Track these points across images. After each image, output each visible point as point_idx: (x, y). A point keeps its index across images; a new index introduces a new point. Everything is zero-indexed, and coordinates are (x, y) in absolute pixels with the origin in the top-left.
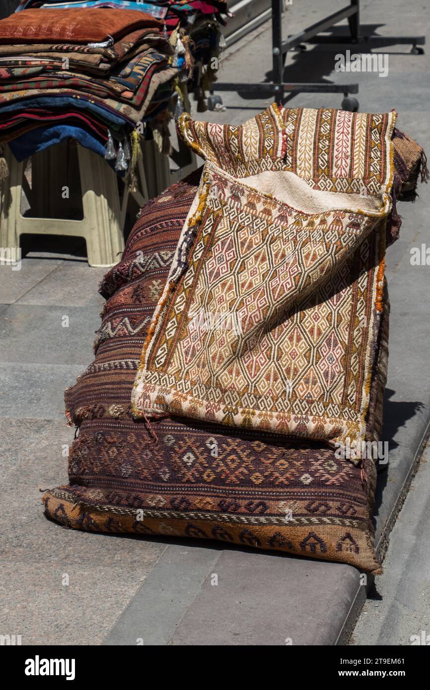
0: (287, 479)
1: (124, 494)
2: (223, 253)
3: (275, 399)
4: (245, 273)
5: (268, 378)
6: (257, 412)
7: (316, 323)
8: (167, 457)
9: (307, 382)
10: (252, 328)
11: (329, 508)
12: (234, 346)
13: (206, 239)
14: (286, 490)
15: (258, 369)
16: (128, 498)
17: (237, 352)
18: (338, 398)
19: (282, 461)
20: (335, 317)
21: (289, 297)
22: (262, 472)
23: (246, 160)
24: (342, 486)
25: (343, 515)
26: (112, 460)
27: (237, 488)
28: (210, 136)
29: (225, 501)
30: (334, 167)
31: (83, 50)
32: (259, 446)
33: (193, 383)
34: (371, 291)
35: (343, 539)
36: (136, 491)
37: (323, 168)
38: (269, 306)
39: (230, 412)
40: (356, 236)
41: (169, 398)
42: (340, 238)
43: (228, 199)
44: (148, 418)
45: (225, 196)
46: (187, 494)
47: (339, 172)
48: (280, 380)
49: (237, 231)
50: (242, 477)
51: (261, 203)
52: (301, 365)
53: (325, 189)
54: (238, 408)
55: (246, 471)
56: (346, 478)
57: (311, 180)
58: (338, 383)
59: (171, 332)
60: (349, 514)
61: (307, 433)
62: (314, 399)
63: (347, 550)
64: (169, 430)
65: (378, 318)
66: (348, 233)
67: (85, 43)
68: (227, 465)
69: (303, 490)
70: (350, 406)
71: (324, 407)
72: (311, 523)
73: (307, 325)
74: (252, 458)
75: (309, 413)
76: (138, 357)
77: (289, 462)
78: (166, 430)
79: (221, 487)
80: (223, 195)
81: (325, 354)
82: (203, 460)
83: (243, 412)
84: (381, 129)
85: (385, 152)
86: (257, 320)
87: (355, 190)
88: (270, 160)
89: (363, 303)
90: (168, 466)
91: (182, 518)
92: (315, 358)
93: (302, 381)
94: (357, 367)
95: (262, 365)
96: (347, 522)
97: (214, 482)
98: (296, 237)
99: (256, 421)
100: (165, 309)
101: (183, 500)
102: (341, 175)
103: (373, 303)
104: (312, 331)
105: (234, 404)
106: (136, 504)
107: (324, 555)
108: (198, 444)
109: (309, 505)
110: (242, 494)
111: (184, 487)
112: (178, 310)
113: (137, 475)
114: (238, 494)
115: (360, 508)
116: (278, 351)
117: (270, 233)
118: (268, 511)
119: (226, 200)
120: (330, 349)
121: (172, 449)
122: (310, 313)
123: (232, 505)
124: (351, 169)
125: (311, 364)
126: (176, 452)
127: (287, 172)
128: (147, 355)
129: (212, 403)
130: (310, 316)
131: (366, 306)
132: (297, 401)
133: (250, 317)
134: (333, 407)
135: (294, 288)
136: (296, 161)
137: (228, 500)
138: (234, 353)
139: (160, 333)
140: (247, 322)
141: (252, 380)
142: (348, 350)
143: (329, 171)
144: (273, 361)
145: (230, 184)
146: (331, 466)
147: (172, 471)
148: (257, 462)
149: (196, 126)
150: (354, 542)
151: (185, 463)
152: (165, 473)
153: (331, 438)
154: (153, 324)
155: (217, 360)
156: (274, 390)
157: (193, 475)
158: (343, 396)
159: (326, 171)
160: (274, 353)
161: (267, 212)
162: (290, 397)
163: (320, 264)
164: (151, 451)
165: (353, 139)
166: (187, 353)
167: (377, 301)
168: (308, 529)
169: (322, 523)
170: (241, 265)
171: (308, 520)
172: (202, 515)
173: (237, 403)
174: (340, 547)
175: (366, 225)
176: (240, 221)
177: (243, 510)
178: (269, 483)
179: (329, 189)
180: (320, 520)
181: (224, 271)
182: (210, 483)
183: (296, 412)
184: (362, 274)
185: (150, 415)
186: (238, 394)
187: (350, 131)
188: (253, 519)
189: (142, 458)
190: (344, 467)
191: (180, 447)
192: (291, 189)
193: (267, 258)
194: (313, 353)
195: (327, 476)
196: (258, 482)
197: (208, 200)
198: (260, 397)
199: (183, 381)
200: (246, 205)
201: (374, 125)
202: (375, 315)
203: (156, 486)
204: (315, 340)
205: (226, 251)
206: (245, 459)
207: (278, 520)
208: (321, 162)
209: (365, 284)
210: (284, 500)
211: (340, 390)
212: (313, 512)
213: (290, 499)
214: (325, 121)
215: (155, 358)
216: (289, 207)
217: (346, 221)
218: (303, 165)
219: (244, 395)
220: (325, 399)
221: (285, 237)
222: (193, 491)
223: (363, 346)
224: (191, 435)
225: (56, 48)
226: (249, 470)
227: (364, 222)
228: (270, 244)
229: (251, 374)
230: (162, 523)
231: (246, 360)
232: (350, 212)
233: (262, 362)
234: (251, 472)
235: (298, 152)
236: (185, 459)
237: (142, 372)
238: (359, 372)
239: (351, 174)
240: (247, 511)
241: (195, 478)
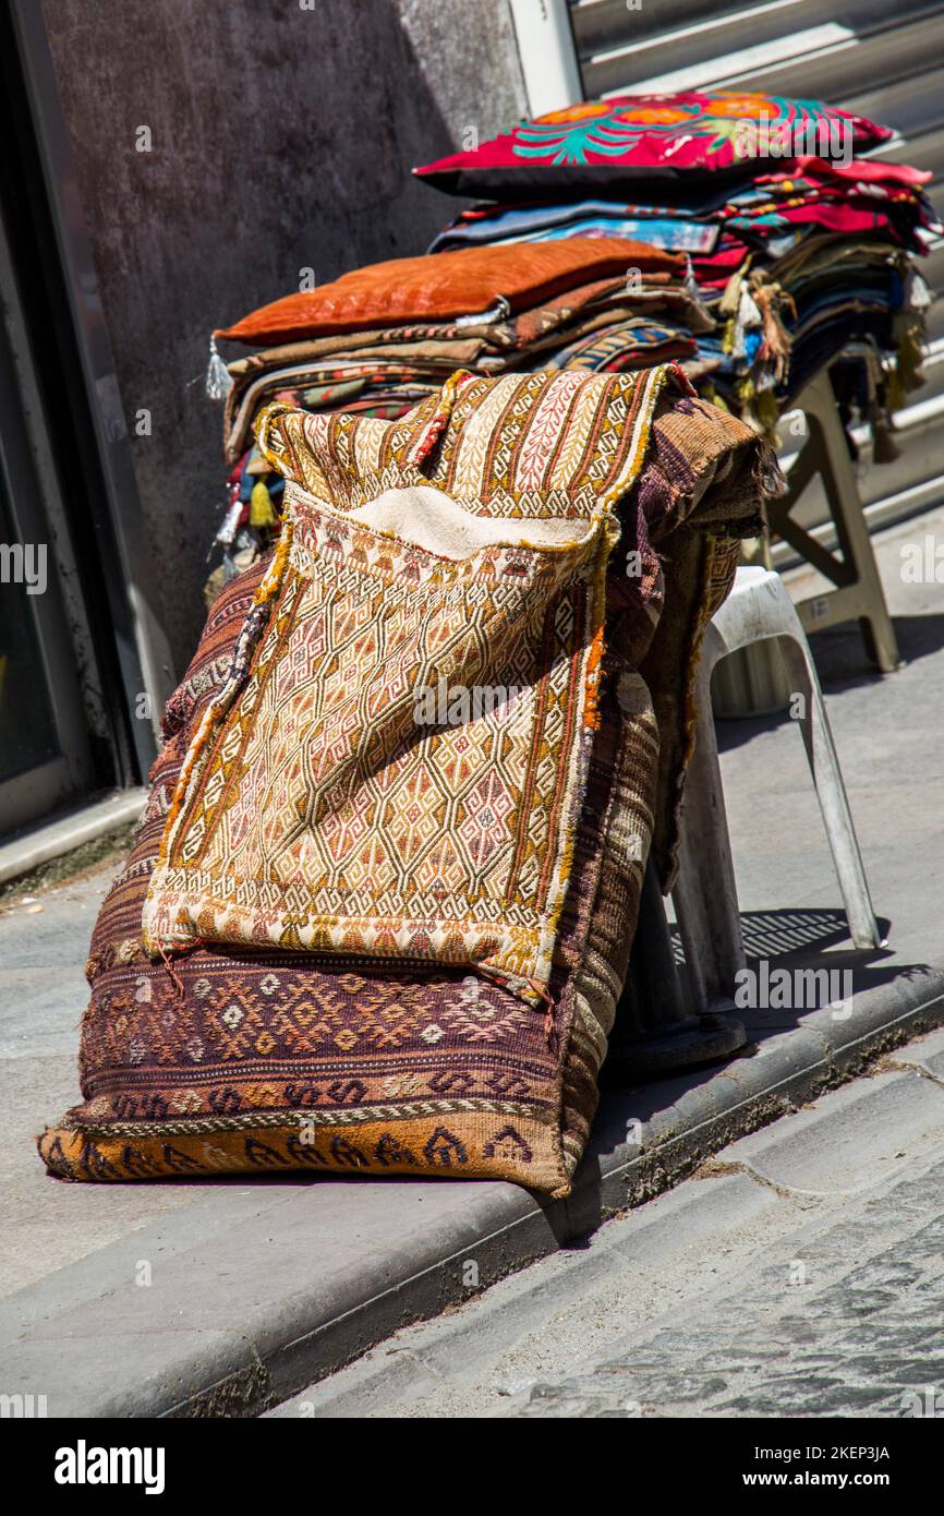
0: (398, 1036)
1: (138, 1097)
2: (305, 645)
3: (377, 896)
4: (336, 676)
5: (365, 860)
6: (342, 920)
7: (460, 756)
8: (200, 1017)
9: (435, 861)
10: (333, 770)
11: (472, 1083)
12: (301, 805)
13: (282, 624)
14: (397, 1056)
15: (348, 844)
16: (144, 1102)
17: (308, 816)
18: (497, 885)
19: (395, 1007)
20: (497, 744)
21: (399, 709)
22: (354, 1028)
23: (361, 475)
24: (498, 1043)
25: (500, 1094)
26: (119, 1039)
27: (312, 1060)
28: (308, 438)
29: (294, 1087)
30: (519, 472)
31: (445, 334)
32: (352, 982)
33: (239, 882)
34: (575, 693)
35: (500, 1137)
36: (156, 1088)
37: (500, 477)
38: (361, 729)
39: (292, 925)
40: (520, 589)
41: (195, 911)
42: (490, 596)
43: (321, 548)
44: (167, 953)
45: (316, 542)
46: (233, 1082)
47: (526, 482)
48: (387, 860)
49: (333, 602)
50: (320, 1040)
51: (376, 548)
52: (426, 831)
53: (501, 513)
54: (309, 915)
55: (327, 1029)
56: (512, 1030)
57: (477, 500)
58: (500, 859)
59: (214, 796)
60: (511, 1092)
61: (433, 951)
62: (448, 890)
63: (506, 1155)
64: (203, 970)
65: (588, 741)
66: (506, 586)
67: (450, 319)
68: (295, 1021)
69: (426, 1054)
70: (523, 902)
71: (469, 904)
72: (439, 1111)
73: (443, 760)
74: (340, 1005)
75: (438, 915)
76: (157, 851)
77: (407, 1008)
78: (198, 971)
79: (286, 1062)
80: (312, 541)
81: (474, 810)
82: (256, 1016)
83: (316, 922)
84: (631, 399)
85: (630, 439)
86: (340, 754)
87: (554, 512)
88: (396, 469)
89: (559, 715)
90: (201, 1033)
91: (232, 1129)
92: (453, 818)
93: (427, 860)
94: (543, 832)
95: (357, 837)
96: (508, 1106)
97: (273, 1053)
98: (425, 603)
99: (337, 935)
100: (204, 757)
101: (227, 1095)
102: (529, 487)
103: (579, 714)
104: (450, 771)
105: (302, 908)
106: (158, 1112)
107: (465, 1167)
108: (248, 988)
109: (435, 1080)
110: (321, 1070)
111: (227, 1068)
112: (227, 756)
113: (152, 1058)
114: (316, 1071)
115: (539, 1084)
116: (386, 809)
117: (386, 599)
118: (366, 1097)
119: (318, 550)
120: (485, 801)
121: (206, 1002)
122: (450, 738)
123: (306, 1091)
124: (549, 472)
125: (445, 827)
126: (212, 1008)
127: (421, 487)
128: (171, 841)
129: (264, 911)
130: (449, 743)
131: (565, 721)
132: (417, 896)
133: (329, 750)
134: (487, 904)
135: (406, 692)
136: (454, 468)
137: (300, 1084)
138: (303, 818)
139: (194, 798)
140: (323, 760)
141: (336, 864)
142: (524, 803)
143: (509, 480)
144: (377, 828)
145: (325, 520)
146: (483, 1009)
147: (210, 1042)
148: (348, 1012)
149: (287, 424)
150: (523, 1143)
151: (226, 1026)
152: (196, 1047)
153: (481, 959)
154: (181, 785)
155: (272, 833)
156: (376, 880)
157: (239, 1044)
158: (509, 884)
159: (505, 482)
160: (380, 813)
161: (385, 563)
162: (405, 889)
163: (454, 645)
164: (175, 1010)
165: (568, 420)
166: (234, 829)
167: (587, 710)
168: (434, 1122)
169: (458, 1109)
170: (332, 663)
171: (433, 1106)
172: (264, 1118)
173: (308, 907)
174: (490, 1151)
175: (539, 568)
176: (340, 585)
177: (325, 1099)
178: (368, 1046)
179: (507, 513)
180: (454, 1105)
181: (302, 676)
182: (267, 1056)
183: (414, 915)
184: (558, 663)
185: (170, 947)
186: (310, 890)
187: (567, 407)
188: (342, 1114)
189: (161, 1025)
190: (509, 1012)
191: (219, 998)
192: (429, 517)
193: (377, 645)
194: (452, 807)
195: (473, 1027)
196: (346, 1046)
197: (292, 553)
198: (349, 894)
199: (223, 879)
200: (351, 555)
201: (616, 392)
202: (583, 735)
203: (184, 1074)
204: (455, 785)
205: (310, 641)
206: (327, 1008)
207: (383, 1111)
208: (497, 466)
209: (564, 679)
210: (392, 1074)
211: (503, 871)
212: (440, 1090)
213: (402, 1072)
214: (529, 392)
215: (184, 843)
216: (424, 552)
217: (501, 563)
218: (465, 475)
219: (319, 891)
220: (473, 889)
221: (409, 604)
222: (242, 1073)
223: (556, 795)
224: (237, 973)
225: (391, 336)
226: (332, 1027)
227: (533, 564)
228: (384, 621)
229: (334, 855)
230: (206, 1144)
231: (328, 829)
232: (508, 546)
233: (358, 831)
234: (336, 1029)
235: (462, 451)
236: (227, 1018)
237: (161, 873)
238: (547, 840)
239: (546, 485)
240: (331, 1101)
241: (244, 1050)
